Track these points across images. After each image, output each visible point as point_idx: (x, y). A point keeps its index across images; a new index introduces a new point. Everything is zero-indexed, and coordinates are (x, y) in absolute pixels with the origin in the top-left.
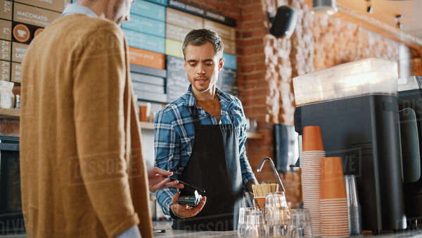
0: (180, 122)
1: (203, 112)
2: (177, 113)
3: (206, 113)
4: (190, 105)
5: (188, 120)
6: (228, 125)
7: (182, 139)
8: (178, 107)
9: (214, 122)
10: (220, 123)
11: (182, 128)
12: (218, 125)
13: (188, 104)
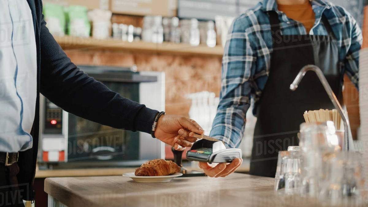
0: (256, 28)
1: (284, 18)
2: (253, 18)
3: (290, 20)
4: (268, 10)
5: (267, 27)
6: (321, 37)
7: (258, 51)
8: (255, 12)
9: (302, 31)
10: (311, 33)
11: (259, 36)
12: (308, 35)
13: (265, 9)
